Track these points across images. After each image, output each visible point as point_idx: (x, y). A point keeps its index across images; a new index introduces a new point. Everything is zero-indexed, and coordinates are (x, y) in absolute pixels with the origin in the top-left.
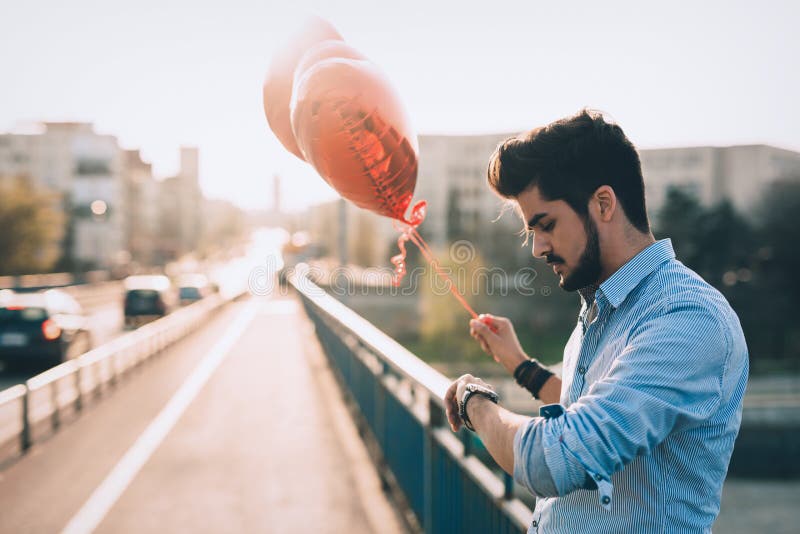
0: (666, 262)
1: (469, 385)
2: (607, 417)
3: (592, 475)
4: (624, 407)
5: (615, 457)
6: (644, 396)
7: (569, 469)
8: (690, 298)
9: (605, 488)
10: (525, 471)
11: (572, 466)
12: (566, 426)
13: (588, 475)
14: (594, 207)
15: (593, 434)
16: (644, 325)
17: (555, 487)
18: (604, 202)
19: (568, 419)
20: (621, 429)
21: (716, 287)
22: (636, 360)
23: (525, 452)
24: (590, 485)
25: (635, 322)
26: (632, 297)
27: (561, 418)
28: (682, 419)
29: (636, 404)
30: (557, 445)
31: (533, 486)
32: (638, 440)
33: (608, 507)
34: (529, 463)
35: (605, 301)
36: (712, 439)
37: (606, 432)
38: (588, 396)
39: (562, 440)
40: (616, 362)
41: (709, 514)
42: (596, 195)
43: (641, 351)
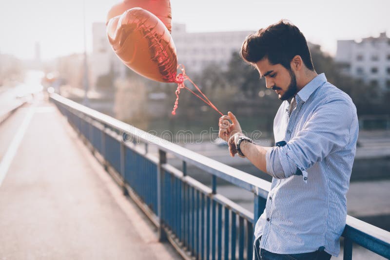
0: (325, 82)
1: (240, 137)
2: (306, 145)
3: (300, 168)
4: (312, 141)
5: (309, 161)
6: (320, 136)
7: (290, 166)
8: (338, 97)
9: (305, 174)
10: (272, 168)
11: (291, 165)
12: (288, 149)
13: (298, 168)
14: (293, 65)
15: (300, 152)
16: (319, 108)
17: (284, 174)
18: (297, 63)
19: (289, 146)
20: (311, 150)
21: (344, 91)
22: (316, 122)
23: (272, 160)
24: (299, 172)
25: (315, 106)
26: (312, 97)
27: (286, 146)
28: (335, 146)
29: (317, 139)
30: (285, 157)
31: (275, 174)
32: (318, 154)
33: (306, 181)
34: (273, 165)
35: (300, 100)
36: (345, 156)
37: (305, 151)
38: (296, 137)
39: (287, 154)
40: (308, 123)
41: (345, 189)
42: (294, 59)
43: (319, 118)
